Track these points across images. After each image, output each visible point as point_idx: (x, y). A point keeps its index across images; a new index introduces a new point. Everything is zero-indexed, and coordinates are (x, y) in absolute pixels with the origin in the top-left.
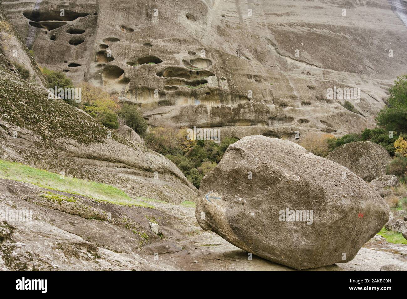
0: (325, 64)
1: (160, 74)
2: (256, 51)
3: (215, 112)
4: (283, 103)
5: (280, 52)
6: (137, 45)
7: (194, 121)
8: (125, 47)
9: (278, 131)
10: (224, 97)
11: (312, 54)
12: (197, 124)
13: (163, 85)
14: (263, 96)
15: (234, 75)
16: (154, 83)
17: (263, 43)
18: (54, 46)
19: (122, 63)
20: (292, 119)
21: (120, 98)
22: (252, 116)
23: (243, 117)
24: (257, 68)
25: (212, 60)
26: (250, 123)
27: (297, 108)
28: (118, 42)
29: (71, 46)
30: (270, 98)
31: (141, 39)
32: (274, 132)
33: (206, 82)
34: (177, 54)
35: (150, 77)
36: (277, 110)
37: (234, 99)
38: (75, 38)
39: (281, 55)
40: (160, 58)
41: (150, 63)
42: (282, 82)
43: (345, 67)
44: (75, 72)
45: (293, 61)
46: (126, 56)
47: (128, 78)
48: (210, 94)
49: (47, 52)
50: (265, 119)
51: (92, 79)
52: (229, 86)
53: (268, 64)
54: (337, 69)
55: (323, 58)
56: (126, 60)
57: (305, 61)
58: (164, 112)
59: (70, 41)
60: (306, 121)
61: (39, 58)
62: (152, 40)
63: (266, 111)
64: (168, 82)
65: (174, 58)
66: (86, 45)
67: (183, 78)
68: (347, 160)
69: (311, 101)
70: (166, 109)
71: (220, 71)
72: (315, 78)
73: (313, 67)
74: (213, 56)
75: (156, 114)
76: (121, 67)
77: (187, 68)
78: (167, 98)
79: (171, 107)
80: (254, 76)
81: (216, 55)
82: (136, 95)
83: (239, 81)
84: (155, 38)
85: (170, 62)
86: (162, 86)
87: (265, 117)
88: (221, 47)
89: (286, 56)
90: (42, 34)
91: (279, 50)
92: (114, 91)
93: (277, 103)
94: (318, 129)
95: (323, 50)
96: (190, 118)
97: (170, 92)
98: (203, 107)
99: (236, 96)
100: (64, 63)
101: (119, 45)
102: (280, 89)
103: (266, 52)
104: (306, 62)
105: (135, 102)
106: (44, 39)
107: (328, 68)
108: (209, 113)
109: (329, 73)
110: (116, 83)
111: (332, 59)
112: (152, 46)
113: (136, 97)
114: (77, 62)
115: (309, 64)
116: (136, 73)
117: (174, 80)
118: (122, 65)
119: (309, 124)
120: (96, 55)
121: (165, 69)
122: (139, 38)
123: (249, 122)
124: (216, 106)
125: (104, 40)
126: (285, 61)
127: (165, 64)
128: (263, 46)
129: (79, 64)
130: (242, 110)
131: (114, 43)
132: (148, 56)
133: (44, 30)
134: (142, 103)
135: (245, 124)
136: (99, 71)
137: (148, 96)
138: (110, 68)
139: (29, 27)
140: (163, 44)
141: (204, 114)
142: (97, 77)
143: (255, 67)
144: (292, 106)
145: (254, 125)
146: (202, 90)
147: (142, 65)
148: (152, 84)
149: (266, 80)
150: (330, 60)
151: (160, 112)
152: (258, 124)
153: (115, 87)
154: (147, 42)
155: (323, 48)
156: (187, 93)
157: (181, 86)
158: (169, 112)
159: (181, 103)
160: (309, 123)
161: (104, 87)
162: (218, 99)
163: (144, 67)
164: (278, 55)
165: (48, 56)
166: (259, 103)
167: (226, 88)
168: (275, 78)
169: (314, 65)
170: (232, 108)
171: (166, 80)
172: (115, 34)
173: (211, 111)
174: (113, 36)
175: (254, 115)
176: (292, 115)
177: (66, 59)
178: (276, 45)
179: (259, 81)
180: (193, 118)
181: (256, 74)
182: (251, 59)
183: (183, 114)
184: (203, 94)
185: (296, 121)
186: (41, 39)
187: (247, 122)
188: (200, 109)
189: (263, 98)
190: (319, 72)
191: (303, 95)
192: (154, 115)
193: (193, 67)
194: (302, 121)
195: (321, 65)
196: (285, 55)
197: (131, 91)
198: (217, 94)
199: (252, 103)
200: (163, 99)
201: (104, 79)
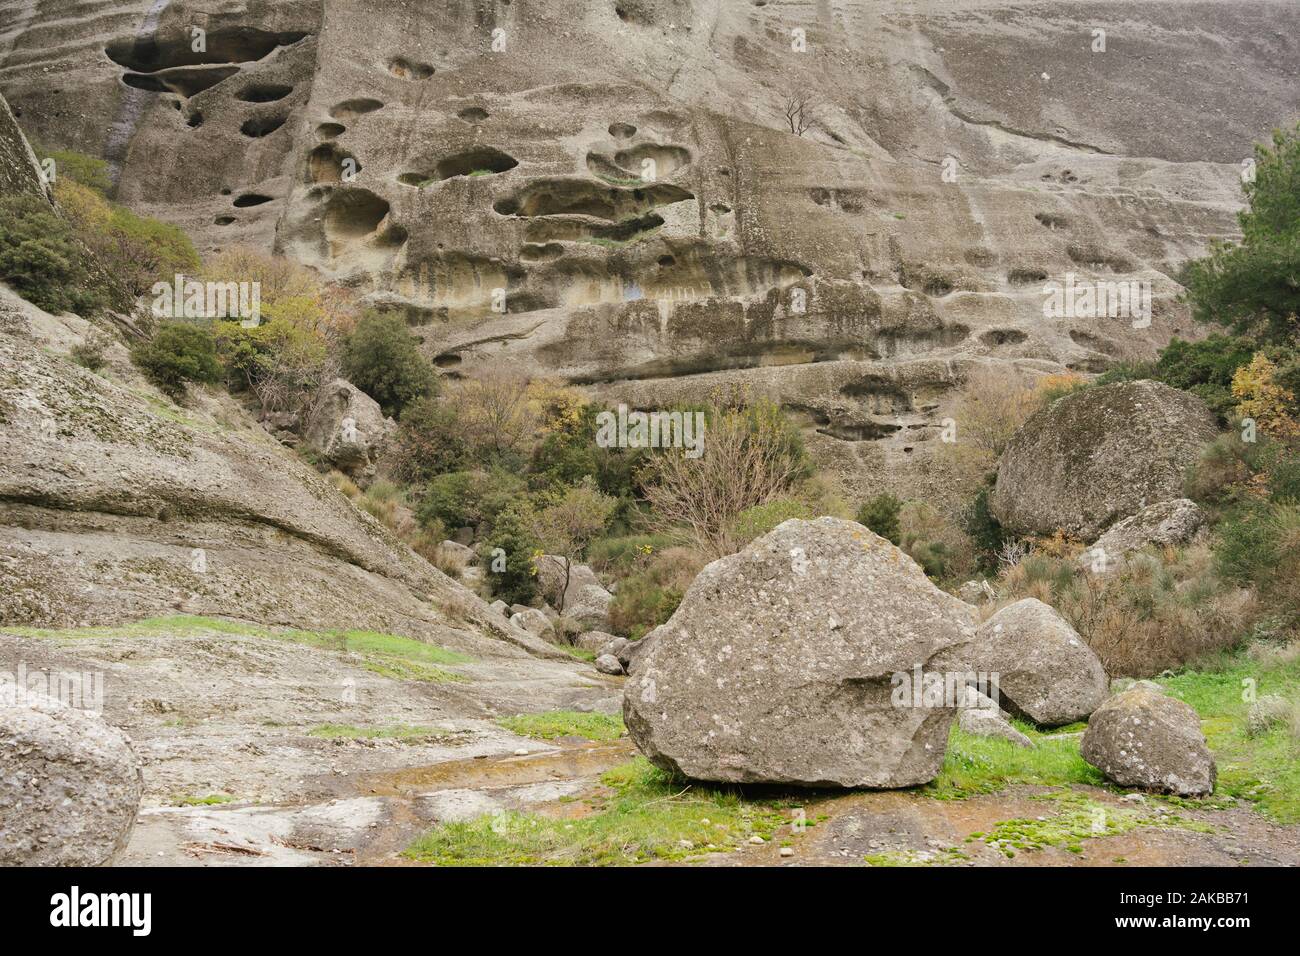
0: (1132, 142)
1: (507, 206)
2: (874, 112)
3: (684, 324)
4: (937, 280)
5: (965, 109)
6: (436, 118)
7: (615, 359)
8: (396, 126)
9: (901, 377)
10: (723, 270)
11: (1081, 110)
12: (624, 366)
13: (515, 242)
14: (864, 257)
15: (764, 191)
16: (488, 238)
17: (899, 82)
18: (194, 145)
19: (387, 181)
20: (961, 331)
21: (377, 296)
22: (817, 331)
23: (782, 332)
24: (852, 164)
25: (691, 147)
26: (812, 355)
27: (986, 295)
28: (378, 112)
29: (246, 139)
30: (888, 264)
31: (453, 97)
32: (887, 378)
33: (659, 221)
34: (572, 137)
35: (473, 217)
36: (909, 302)
37: (755, 273)
38: (260, 113)
39: (969, 121)
40: (509, 153)
41: (475, 173)
42: (940, 207)
43: (1208, 147)
44: (251, 221)
45: (1010, 139)
46: (400, 155)
47: (401, 228)
48: (673, 262)
49: (170, 165)
50: (865, 336)
51: (296, 238)
52: (738, 231)
53: (920, 153)
54: (1175, 154)
55: (1125, 118)
56: (400, 169)
57: (1058, 135)
58: (514, 332)
59: (246, 123)
60: (1017, 336)
61: (146, 184)
62: (488, 96)
63: (866, 309)
64: (534, 231)
65: (559, 149)
66: (291, 132)
67: (585, 216)
68: (1055, 455)
69: (1047, 267)
70: (523, 320)
71: (712, 183)
72: (1078, 187)
73: (1086, 154)
74: (695, 134)
75: (484, 341)
76: (378, 193)
77: (601, 181)
78: (529, 286)
79: (538, 315)
80: (839, 192)
81: (708, 133)
82: (431, 281)
83: (778, 213)
84: (501, 90)
85: (544, 165)
86: (513, 245)
87: (864, 331)
88: (741, 106)
89: (986, 123)
90: (162, 109)
91: (959, 104)
92: (358, 272)
93: (917, 278)
94: (1057, 361)
95: (1122, 93)
96: (599, 347)
97: (538, 263)
98: (644, 309)
99: (763, 263)
100: (220, 196)
101: (378, 123)
102: (931, 230)
103: (910, 113)
104: (1058, 139)
105: (427, 306)
106: (167, 126)
107: (1142, 154)
108: (663, 328)
109: (1140, 169)
110: (367, 245)
111: (1159, 121)
112: (487, 115)
113: (432, 290)
114: (261, 189)
115: (1070, 144)
116: (428, 207)
117: (553, 222)
118: (384, 186)
119: (1023, 346)
120: (308, 160)
121: (526, 190)
122: (447, 94)
123: (808, 351)
124: (692, 302)
125: (332, 108)
126: (982, 139)
127: (525, 171)
128: (903, 94)
129: (266, 195)
130: (779, 311)
131: (362, 116)
132: (471, 150)
133: (169, 96)
134: (450, 306)
135: (792, 358)
136: (315, 213)
137: (471, 284)
138: (346, 199)
139: (121, 90)
140: (526, 106)
141: (647, 332)
142: (309, 231)
143: (848, 161)
144: (968, 287)
145: (827, 359)
146: (643, 250)
147: (449, 180)
148: (483, 243)
149: (879, 203)
150: (1150, 124)
151: (498, 334)
152: (840, 356)
153: (361, 260)
154: (472, 105)
155: (1123, 86)
156: (595, 263)
157: (573, 243)
158: (528, 332)
159: (577, 297)
160: (1025, 343)
161: (331, 261)
162: (701, 279)
163: (453, 188)
164: (958, 121)
165: (172, 176)
166: (842, 282)
167: (729, 237)
168: (914, 196)
169: (1087, 146)
170: (746, 305)
171: (525, 225)
172: (371, 86)
173: (670, 321)
174: (364, 94)
175: (823, 324)
176: (962, 318)
177: (228, 181)
178: (947, 88)
179: (858, 209)
180: (611, 348)
181: (847, 184)
182: (849, 138)
183: (575, 334)
184: (648, 264)
185: (974, 337)
186: (156, 126)
187: (800, 350)
188: (633, 315)
189: (860, 265)
190: (1108, 169)
191: (1019, 246)
192: (478, 343)
193: (624, 176)
194: (1000, 337)
195: (1117, 144)
196: (983, 120)
197: (413, 269)
198: (696, 262)
199: (817, 282)
200: (517, 290)
201: (331, 236)
